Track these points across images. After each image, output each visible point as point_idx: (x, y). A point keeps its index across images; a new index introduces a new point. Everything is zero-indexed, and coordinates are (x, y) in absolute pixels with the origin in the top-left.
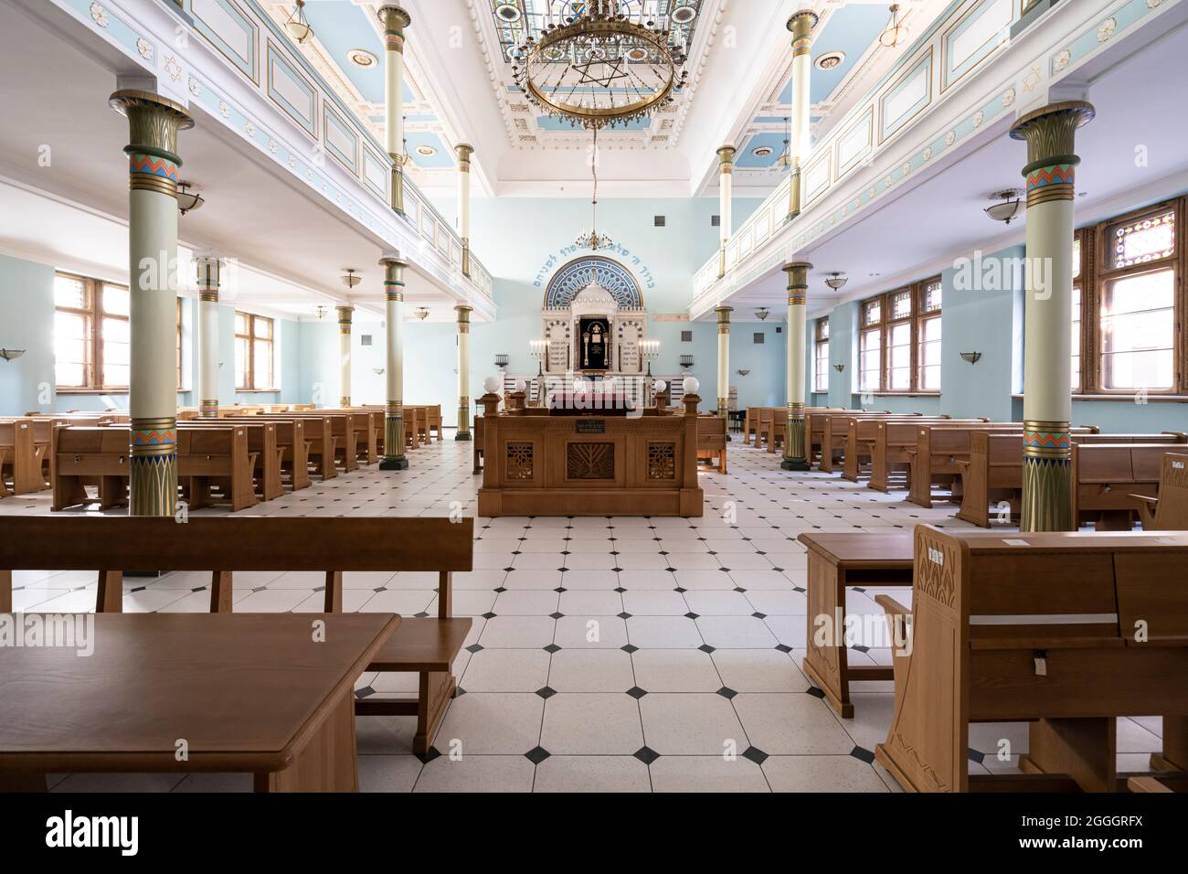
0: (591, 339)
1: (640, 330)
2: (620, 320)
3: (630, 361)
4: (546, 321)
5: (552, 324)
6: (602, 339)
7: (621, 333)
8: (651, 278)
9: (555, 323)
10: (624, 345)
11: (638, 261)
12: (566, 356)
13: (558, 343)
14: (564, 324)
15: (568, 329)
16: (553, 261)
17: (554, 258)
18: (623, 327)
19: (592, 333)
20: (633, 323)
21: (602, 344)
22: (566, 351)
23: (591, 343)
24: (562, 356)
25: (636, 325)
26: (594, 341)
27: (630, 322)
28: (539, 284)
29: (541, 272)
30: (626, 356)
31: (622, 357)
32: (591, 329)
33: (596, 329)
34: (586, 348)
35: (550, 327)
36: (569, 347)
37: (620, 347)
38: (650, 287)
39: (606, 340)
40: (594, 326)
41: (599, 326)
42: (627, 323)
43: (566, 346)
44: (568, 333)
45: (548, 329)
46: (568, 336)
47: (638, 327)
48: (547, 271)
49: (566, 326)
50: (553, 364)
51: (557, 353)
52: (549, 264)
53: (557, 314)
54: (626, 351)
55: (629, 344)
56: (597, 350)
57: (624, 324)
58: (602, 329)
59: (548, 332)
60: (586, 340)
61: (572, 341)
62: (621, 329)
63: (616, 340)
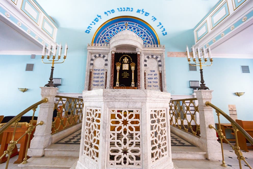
0: (121, 67)
1: (160, 61)
2: (145, 54)
3: (152, 84)
4: (91, 53)
5: (95, 57)
6: (130, 67)
7: (145, 63)
8: (164, 29)
9: (97, 55)
10: (148, 72)
11: (156, 19)
12: (104, 79)
13: (99, 70)
14: (104, 57)
15: (106, 60)
16: (99, 18)
17: (100, 16)
18: (147, 59)
19: (122, 63)
20: (155, 57)
21: (130, 71)
22: (104, 76)
23: (121, 71)
24: (101, 79)
25: (157, 58)
26: (124, 69)
27: (152, 56)
28: (89, 31)
29: (91, 24)
30: (150, 80)
31: (148, 80)
32: (122, 60)
33: (126, 60)
34: (118, 74)
35: (94, 58)
36: (106, 72)
37: (145, 73)
38: (164, 35)
39: (133, 68)
40: (124, 58)
41: (128, 58)
42: (150, 57)
43: (104, 72)
44: (107, 62)
45: (92, 60)
46: (106, 65)
47: (158, 59)
48: (95, 24)
49: (105, 58)
50: (94, 85)
51: (98, 77)
52: (96, 20)
53: (100, 48)
54: (150, 76)
55: (151, 71)
56: (126, 75)
57: (148, 57)
58: (129, 60)
59: (92, 62)
60: (118, 68)
61: (109, 69)
62: (145, 61)
63: (142, 68)
